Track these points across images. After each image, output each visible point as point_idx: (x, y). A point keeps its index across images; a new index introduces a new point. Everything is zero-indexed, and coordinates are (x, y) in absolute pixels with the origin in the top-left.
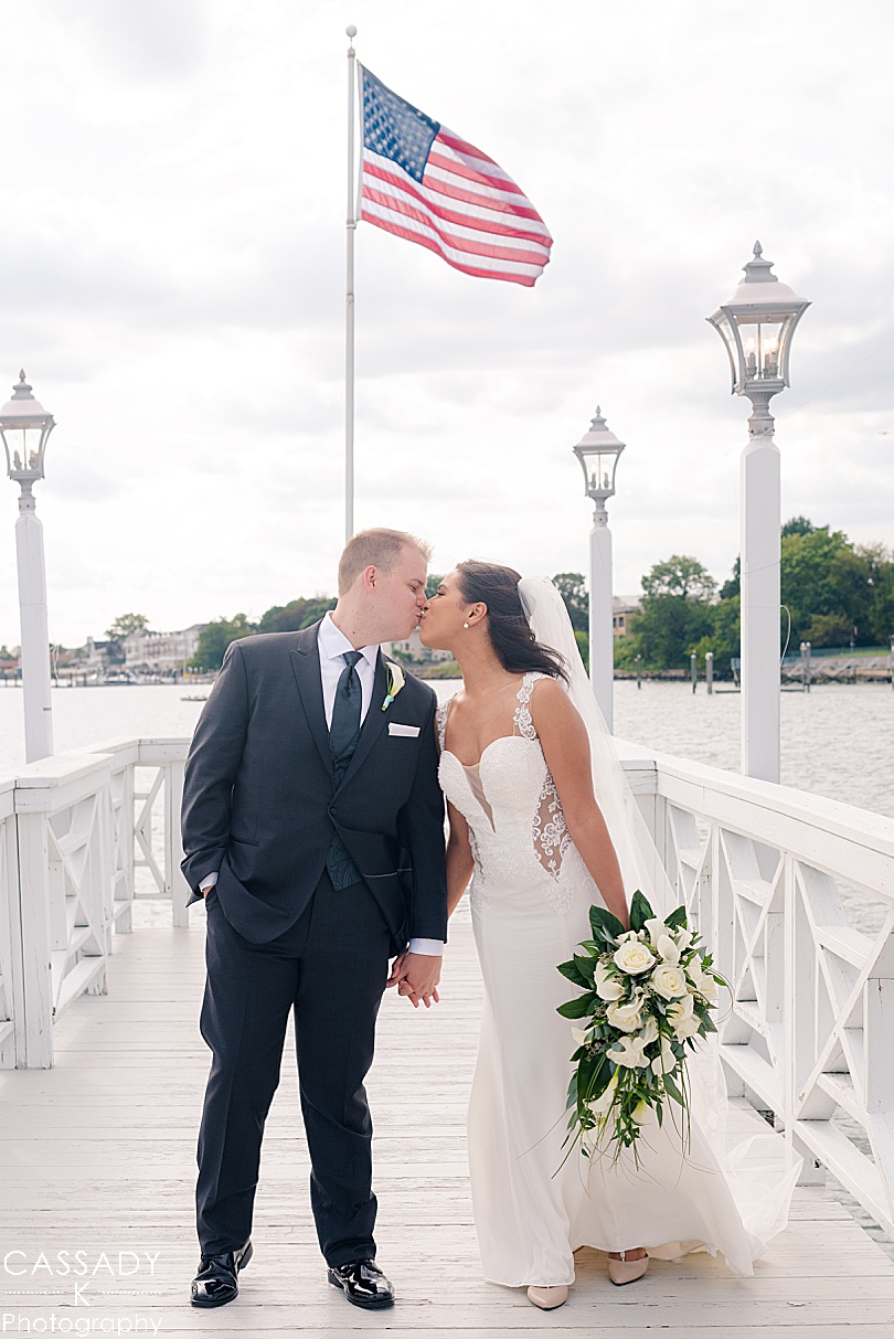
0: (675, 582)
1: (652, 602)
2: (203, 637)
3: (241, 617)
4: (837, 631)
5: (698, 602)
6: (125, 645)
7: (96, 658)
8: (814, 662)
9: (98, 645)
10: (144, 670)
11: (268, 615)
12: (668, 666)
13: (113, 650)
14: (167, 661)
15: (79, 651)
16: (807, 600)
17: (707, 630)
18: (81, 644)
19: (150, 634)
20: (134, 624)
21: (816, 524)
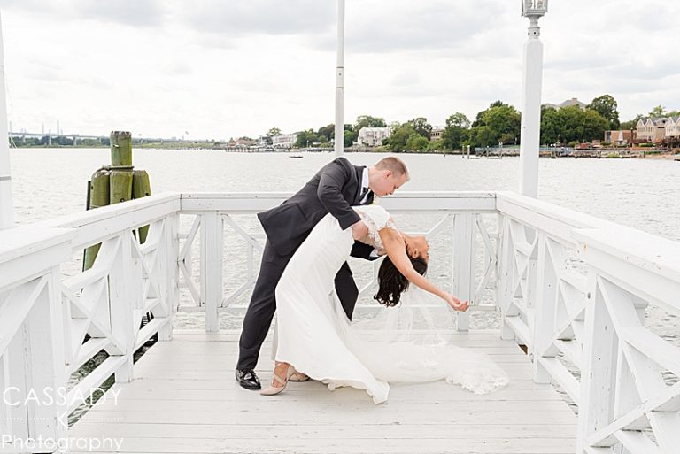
0: (457, 122)
1: (449, 129)
2: (298, 136)
3: (312, 130)
4: (510, 139)
5: (464, 129)
6: (273, 138)
7: (263, 142)
8: (503, 149)
9: (264, 138)
10: (279, 147)
11: (321, 129)
12: (454, 149)
13: (268, 140)
14: (287, 144)
15: (257, 141)
16: (500, 129)
17: (467, 138)
18: (258, 138)
19: (281, 135)
20: (276, 132)
21: (504, 103)
